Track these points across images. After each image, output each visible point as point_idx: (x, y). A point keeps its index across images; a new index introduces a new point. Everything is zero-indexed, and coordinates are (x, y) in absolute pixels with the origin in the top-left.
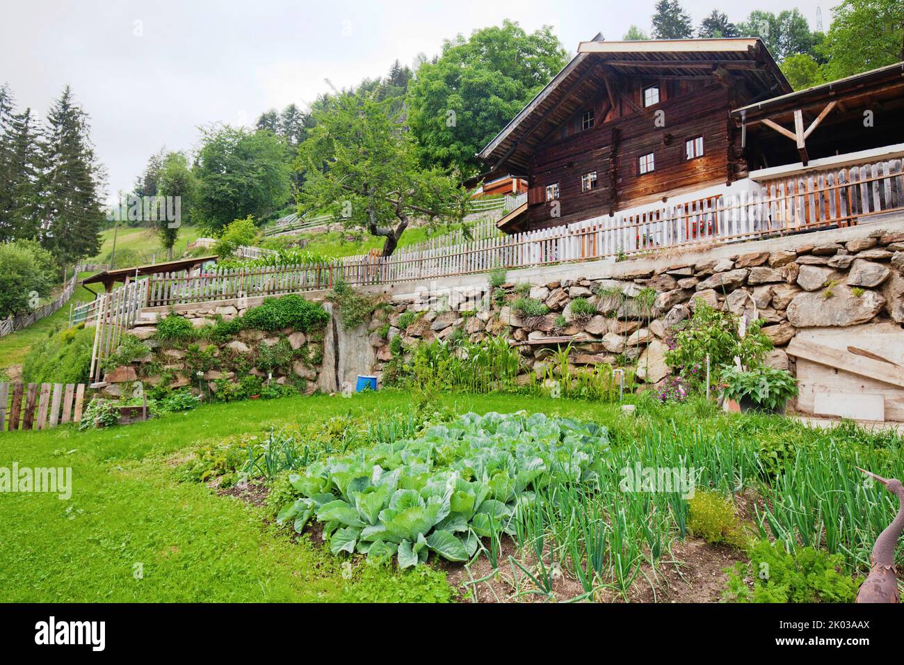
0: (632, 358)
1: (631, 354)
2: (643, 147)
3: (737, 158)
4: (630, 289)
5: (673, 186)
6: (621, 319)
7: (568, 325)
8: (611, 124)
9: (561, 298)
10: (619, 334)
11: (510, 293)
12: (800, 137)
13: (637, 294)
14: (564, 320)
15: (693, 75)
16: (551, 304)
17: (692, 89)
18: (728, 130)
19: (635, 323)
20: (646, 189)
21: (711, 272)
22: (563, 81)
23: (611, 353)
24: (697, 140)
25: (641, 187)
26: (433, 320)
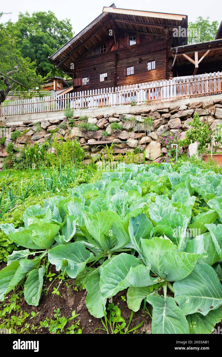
0: (142, 149)
1: (141, 148)
2: (129, 63)
3: (169, 71)
4: (139, 118)
5: (142, 81)
6: (136, 132)
7: (109, 135)
8: (114, 51)
9: (105, 123)
10: (135, 139)
11: (78, 120)
12: (197, 63)
13: (143, 120)
14: (107, 133)
15: (152, 33)
16: (100, 125)
17: (150, 40)
18: (166, 59)
19: (143, 134)
20: (130, 82)
21: (178, 110)
22: (95, 25)
23: (131, 148)
24: (152, 62)
25: (127, 81)
26: (32, 135)
